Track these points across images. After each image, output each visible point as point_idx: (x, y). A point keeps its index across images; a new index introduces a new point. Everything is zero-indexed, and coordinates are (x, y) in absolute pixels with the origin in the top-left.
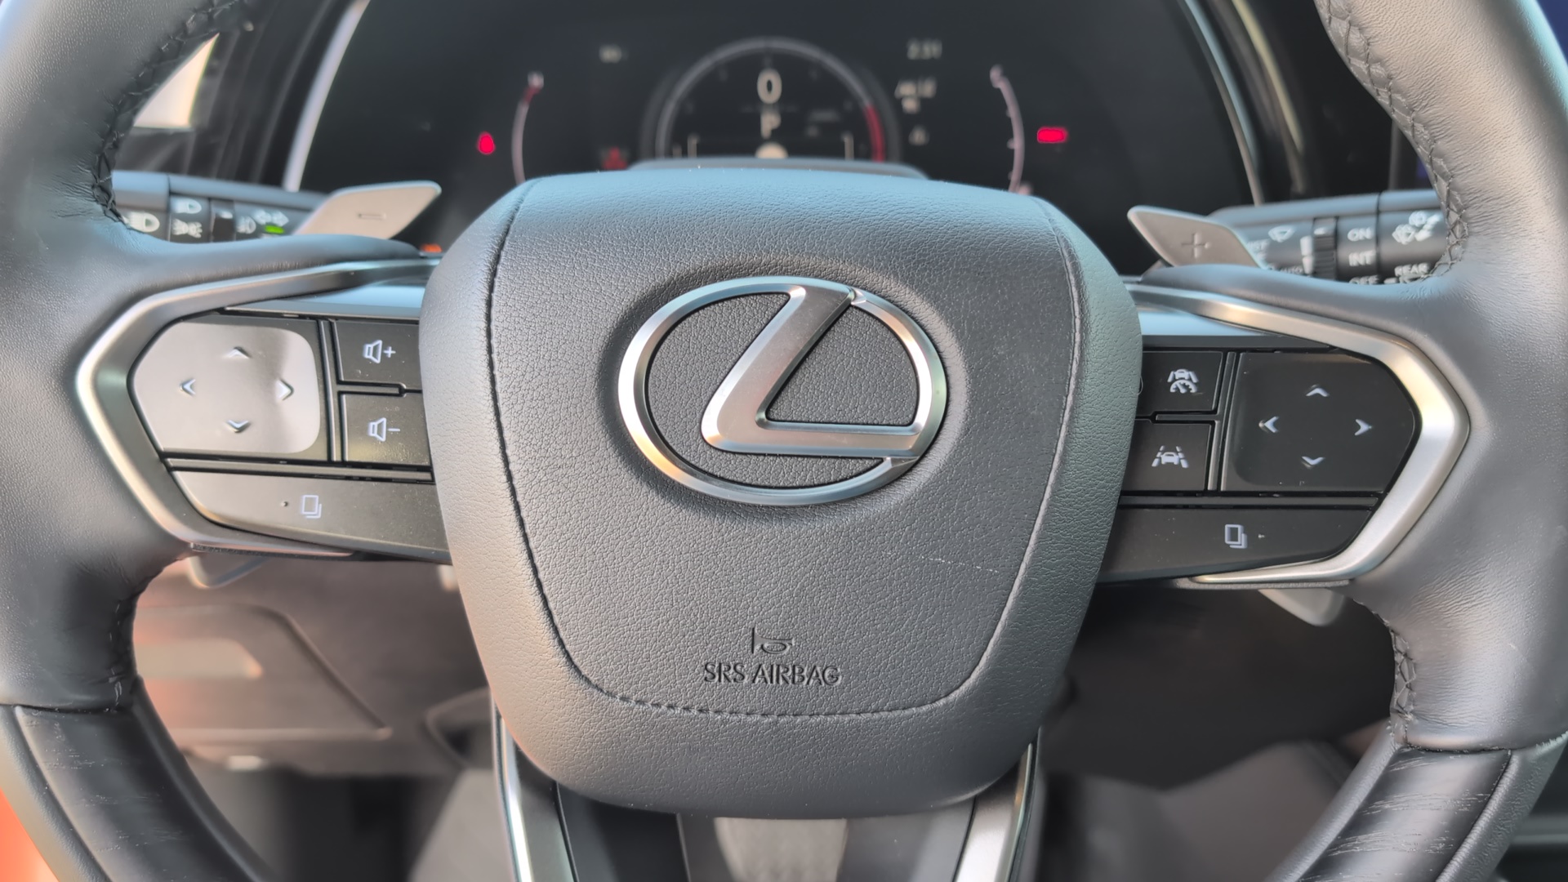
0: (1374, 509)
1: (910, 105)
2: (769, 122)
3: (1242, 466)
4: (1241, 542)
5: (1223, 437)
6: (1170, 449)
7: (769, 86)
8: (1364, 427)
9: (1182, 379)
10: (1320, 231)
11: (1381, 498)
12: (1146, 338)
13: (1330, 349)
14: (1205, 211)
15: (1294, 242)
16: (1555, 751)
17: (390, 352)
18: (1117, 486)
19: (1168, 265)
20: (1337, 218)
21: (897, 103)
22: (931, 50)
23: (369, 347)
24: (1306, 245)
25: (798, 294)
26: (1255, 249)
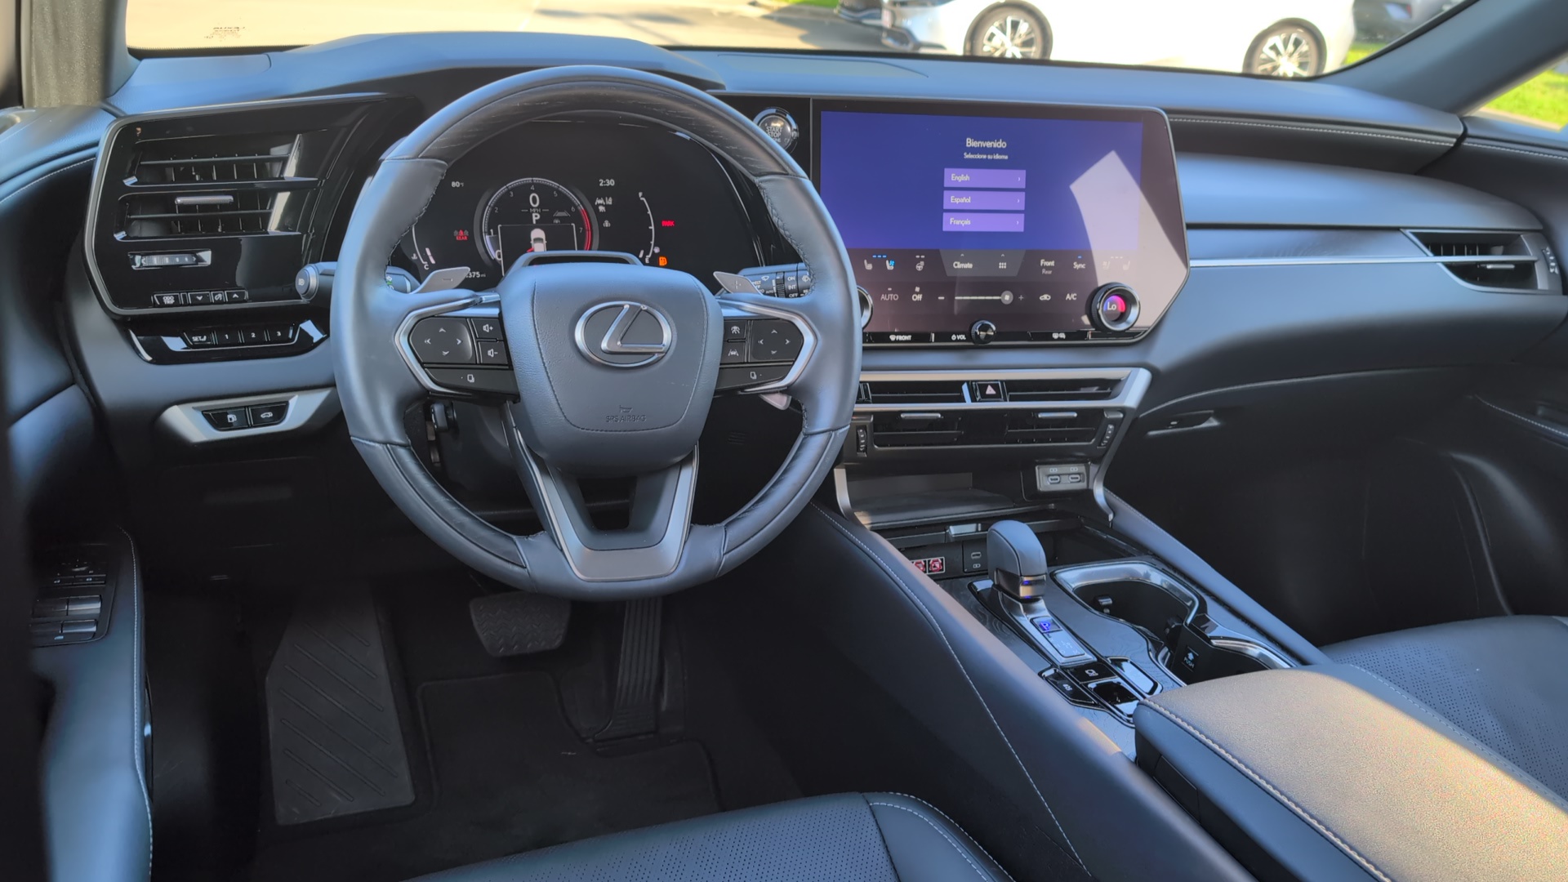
0: (792, 365)
1: (602, 209)
2: (536, 217)
3: (754, 354)
4: (755, 377)
5: (747, 347)
6: (733, 350)
7: (534, 200)
8: (788, 342)
9: (735, 329)
10: (778, 278)
11: (794, 362)
12: (724, 317)
13: (778, 319)
14: (736, 272)
15: (770, 280)
16: (845, 431)
17: (491, 328)
18: (719, 361)
19: (728, 292)
20: (784, 272)
21: (596, 208)
22: (611, 183)
23: (484, 327)
24: (774, 281)
25: (627, 307)
26: (756, 285)
